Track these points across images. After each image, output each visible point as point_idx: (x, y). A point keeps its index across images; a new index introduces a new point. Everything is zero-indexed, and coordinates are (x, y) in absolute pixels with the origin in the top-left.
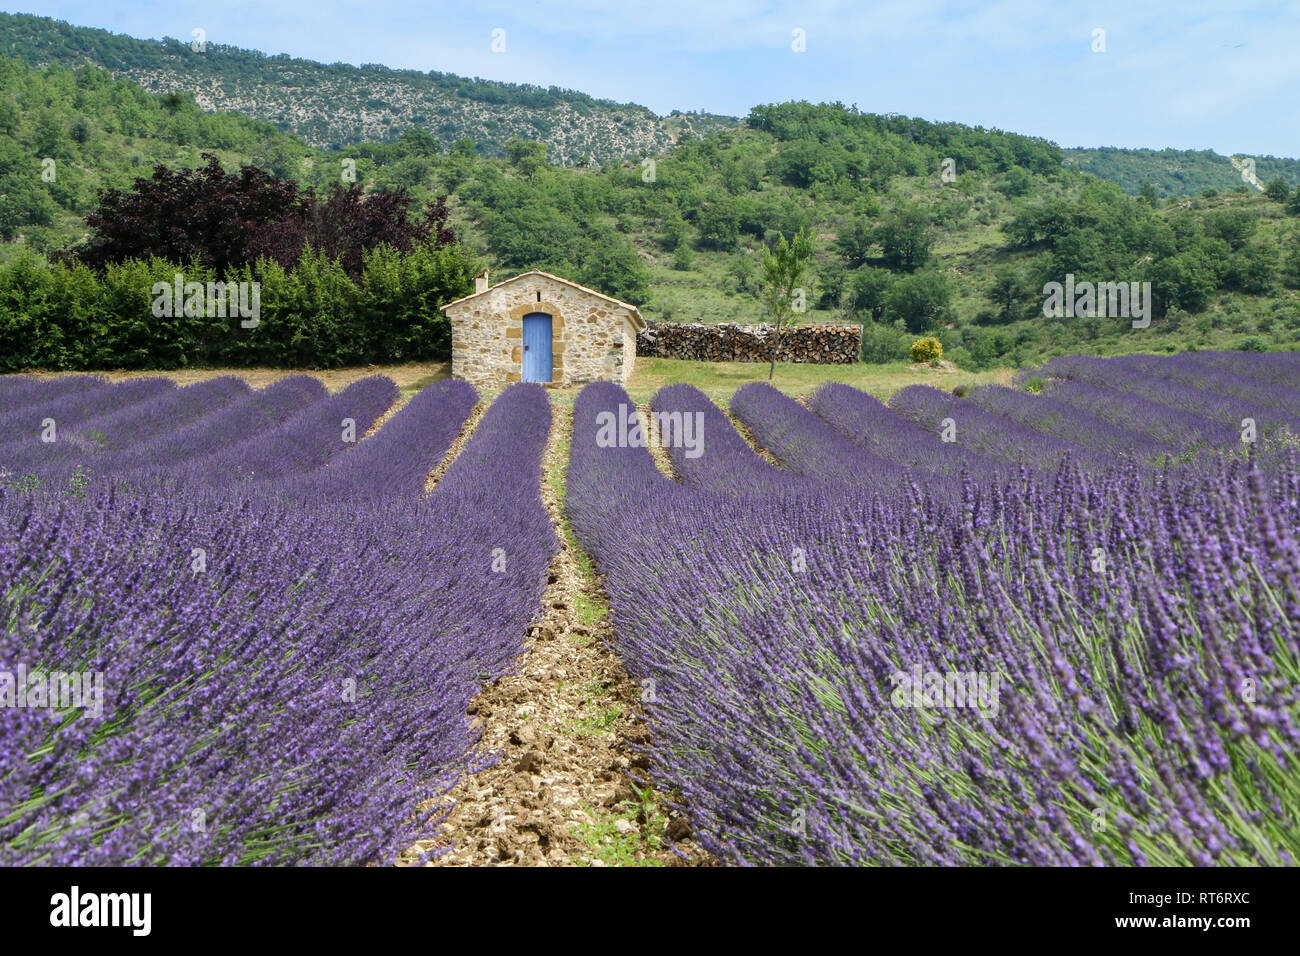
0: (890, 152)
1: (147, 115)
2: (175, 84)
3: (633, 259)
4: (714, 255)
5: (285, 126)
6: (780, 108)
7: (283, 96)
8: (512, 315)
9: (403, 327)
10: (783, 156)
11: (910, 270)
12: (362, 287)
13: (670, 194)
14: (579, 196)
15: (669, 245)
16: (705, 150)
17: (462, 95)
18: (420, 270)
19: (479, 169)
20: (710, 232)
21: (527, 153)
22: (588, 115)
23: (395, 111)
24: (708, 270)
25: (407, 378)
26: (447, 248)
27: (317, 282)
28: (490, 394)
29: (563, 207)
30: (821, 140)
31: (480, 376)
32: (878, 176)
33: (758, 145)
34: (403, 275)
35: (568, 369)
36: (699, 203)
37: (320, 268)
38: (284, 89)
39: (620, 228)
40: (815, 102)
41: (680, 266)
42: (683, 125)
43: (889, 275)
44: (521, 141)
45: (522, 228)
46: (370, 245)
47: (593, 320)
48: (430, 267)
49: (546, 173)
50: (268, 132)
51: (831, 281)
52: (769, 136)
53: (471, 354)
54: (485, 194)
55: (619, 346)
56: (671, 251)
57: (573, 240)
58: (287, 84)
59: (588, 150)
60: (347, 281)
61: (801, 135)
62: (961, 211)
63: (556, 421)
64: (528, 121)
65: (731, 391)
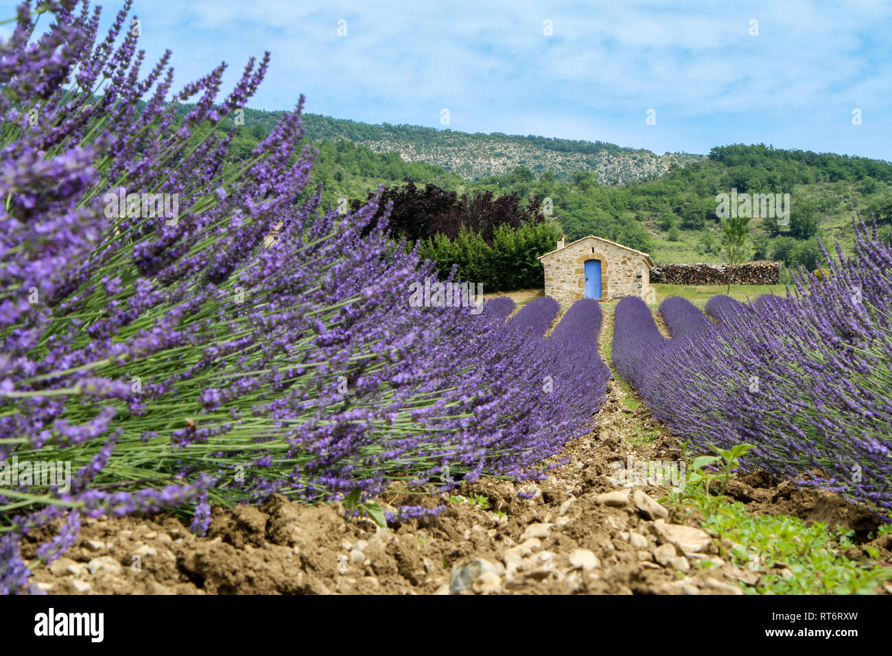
0: (793, 171)
1: (374, 165)
2: (389, 148)
3: (645, 236)
4: (691, 232)
5: (449, 168)
6: (728, 148)
7: (448, 152)
8: (578, 261)
9: (517, 270)
10: (730, 175)
11: (806, 238)
12: (494, 248)
13: (665, 199)
14: (613, 201)
15: (665, 228)
16: (685, 173)
17: (546, 148)
18: (526, 238)
19: (557, 188)
20: (689, 219)
21: (583, 178)
22: (617, 156)
23: (509, 158)
24: (688, 241)
25: (520, 299)
26: (540, 225)
27: (468, 246)
28: (566, 304)
29: (605, 208)
30: (752, 165)
31: (561, 296)
32: (786, 185)
33: (715, 170)
34: (516, 241)
35: (610, 291)
36: (682, 203)
37: (470, 239)
38: (448, 148)
39: (637, 218)
40: (748, 144)
41: (672, 239)
42: (672, 160)
43: (794, 241)
44: (580, 172)
45: (582, 220)
46: (497, 225)
47: (624, 262)
48: (531, 236)
49: (594, 189)
50: (440, 171)
51: (760, 245)
52: (721, 164)
53: (555, 284)
54: (561, 202)
55: (639, 277)
56: (666, 230)
57: (611, 226)
58: (449, 145)
59: (618, 176)
60: (485, 245)
61: (740, 163)
62: (836, 203)
63: (605, 319)
64: (583, 161)
65: (706, 301)
